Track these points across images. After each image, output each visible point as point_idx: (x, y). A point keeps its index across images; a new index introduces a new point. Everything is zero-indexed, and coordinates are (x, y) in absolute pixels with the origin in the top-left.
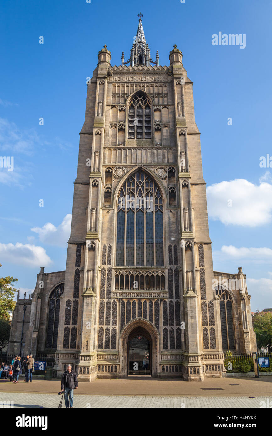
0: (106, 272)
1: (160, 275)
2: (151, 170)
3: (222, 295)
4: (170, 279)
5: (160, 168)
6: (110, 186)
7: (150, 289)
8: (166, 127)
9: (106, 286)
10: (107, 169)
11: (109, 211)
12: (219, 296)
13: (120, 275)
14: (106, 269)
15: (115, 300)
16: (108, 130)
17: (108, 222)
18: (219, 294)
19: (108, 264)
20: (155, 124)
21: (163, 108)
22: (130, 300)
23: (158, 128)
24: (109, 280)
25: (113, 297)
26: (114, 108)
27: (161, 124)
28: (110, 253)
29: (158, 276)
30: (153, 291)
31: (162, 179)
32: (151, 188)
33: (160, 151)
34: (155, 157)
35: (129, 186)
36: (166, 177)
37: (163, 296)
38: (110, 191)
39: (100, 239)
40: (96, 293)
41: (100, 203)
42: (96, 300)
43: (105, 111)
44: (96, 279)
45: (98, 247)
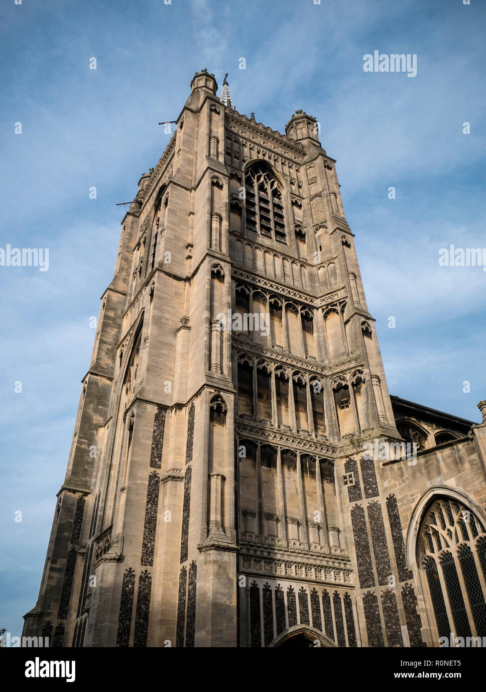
39: (92, 488)
40: (55, 610)
41: (94, 417)
42: (54, 625)
43: (123, 262)
44: (56, 575)
45: (72, 505)
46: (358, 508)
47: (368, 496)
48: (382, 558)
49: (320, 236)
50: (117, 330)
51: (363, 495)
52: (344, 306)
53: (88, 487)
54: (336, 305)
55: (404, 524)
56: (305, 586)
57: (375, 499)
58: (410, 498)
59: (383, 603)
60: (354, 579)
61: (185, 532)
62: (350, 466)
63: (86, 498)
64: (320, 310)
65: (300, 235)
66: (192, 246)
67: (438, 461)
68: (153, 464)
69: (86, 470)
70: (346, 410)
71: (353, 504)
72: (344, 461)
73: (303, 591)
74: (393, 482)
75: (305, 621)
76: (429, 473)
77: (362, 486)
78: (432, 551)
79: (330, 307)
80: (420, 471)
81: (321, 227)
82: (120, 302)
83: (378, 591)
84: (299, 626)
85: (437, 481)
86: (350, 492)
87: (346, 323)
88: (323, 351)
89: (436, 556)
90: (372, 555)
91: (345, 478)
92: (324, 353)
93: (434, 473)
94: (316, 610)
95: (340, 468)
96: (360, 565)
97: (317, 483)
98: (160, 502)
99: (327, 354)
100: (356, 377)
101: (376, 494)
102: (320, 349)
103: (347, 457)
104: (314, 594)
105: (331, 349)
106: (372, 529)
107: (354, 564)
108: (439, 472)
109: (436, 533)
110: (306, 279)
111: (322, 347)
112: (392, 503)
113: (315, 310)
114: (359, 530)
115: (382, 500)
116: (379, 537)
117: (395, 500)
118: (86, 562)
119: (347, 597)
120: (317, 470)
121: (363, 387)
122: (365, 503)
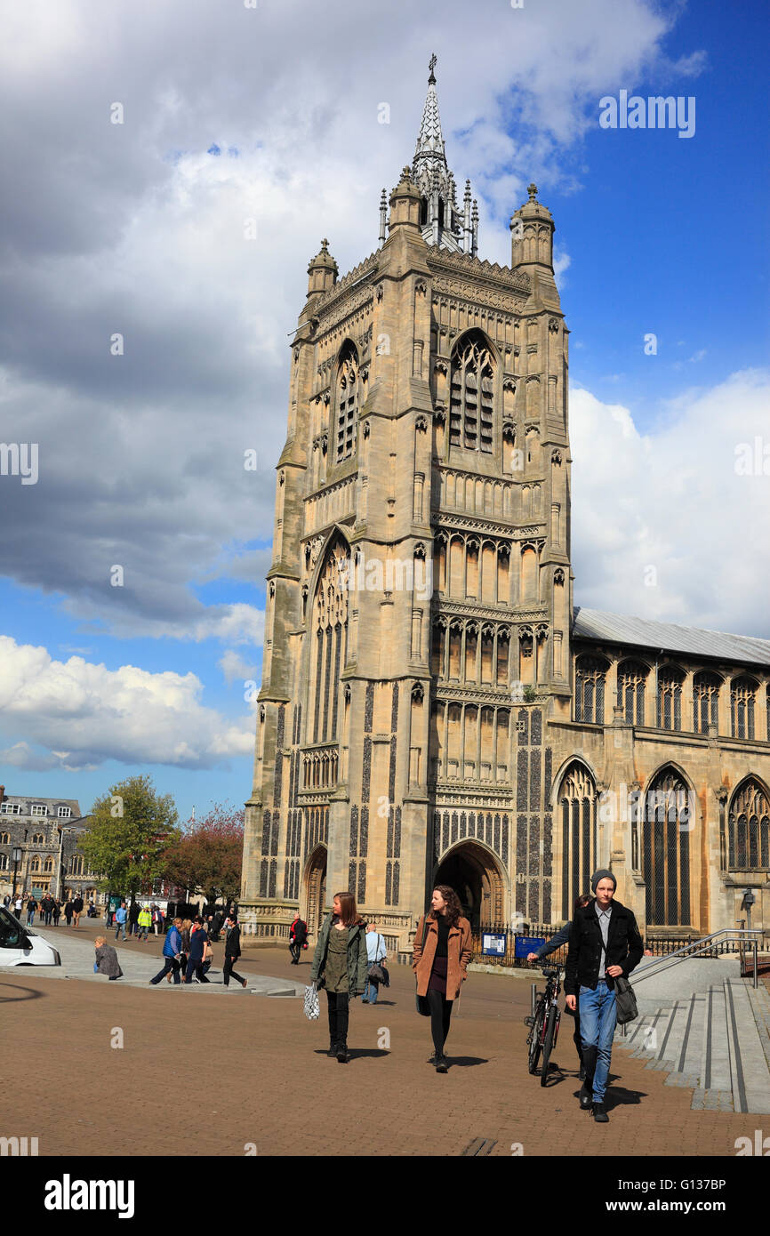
0: (295, 758)
6: (308, 582)
9: (294, 784)
10: (306, 545)
11: (302, 636)
13: (307, 762)
14: (296, 752)
15: (300, 810)
16: (310, 459)
17: (301, 658)
19: (297, 742)
22: (314, 808)
25: (299, 804)
28: (300, 721)
38: (307, 594)
39: (289, 696)
40: (270, 800)
41: (285, 624)
42: (272, 812)
43: (299, 419)
44: (268, 773)
45: (275, 713)
46: (524, 751)
47: (533, 743)
48: (535, 792)
49: (531, 440)
50: (299, 517)
51: (529, 742)
52: (542, 546)
53: (286, 696)
54: (534, 542)
55: (554, 773)
56: (474, 811)
57: (538, 747)
58: (561, 755)
59: (531, 823)
60: (513, 804)
61: (392, 783)
62: (523, 715)
63: (285, 706)
64: (519, 542)
65: (509, 438)
66: (394, 501)
67: (582, 737)
68: (367, 730)
69: (282, 679)
70: (529, 659)
71: (521, 747)
72: (519, 710)
73: (472, 814)
74: (552, 738)
75: (472, 834)
76: (576, 742)
77: (530, 734)
78: (569, 795)
79: (528, 543)
80: (570, 738)
81: (533, 428)
82: (300, 479)
83: (529, 815)
84: (467, 837)
85: (579, 751)
86: (519, 737)
87: (541, 566)
88: (516, 592)
89: (570, 799)
90: (529, 789)
91: (518, 724)
92: (515, 596)
93: (578, 745)
94: (481, 827)
95: (514, 715)
96: (518, 795)
97: (493, 729)
98: (372, 759)
99: (518, 597)
100: (540, 631)
101: (540, 744)
102: (512, 592)
103: (522, 706)
104: (480, 817)
105: (523, 590)
106: (532, 770)
107: (514, 794)
108: (581, 746)
109: (573, 784)
110: (507, 504)
111: (515, 588)
112: (549, 754)
113: (513, 543)
114: (522, 769)
115: (542, 749)
116: (536, 777)
117: (551, 753)
118: (292, 764)
119: (505, 817)
120: (495, 718)
121: (545, 643)
122: (529, 748)
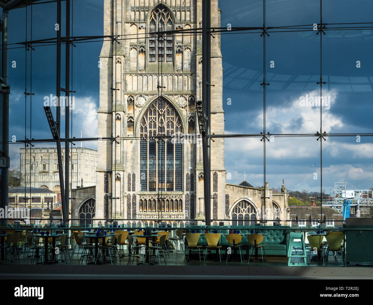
0: (132, 197)
1: (178, 199)
2: (171, 99)
3: (247, 209)
4: (187, 203)
5: (180, 97)
6: (132, 116)
7: (170, 212)
8: (188, 48)
9: (131, 210)
10: (129, 97)
11: (132, 141)
12: (244, 209)
13: (143, 200)
14: (131, 195)
15: (139, 221)
16: (128, 54)
17: (132, 152)
18: (244, 208)
19: (133, 191)
20: (176, 46)
21: (185, 26)
22: (152, 221)
23: (179, 50)
24: (134, 204)
25: (138, 219)
26: (134, 26)
27: (183, 46)
28: (134, 181)
29: (176, 200)
30: (172, 213)
31: (183, 108)
32: (172, 116)
33: (180, 77)
34: (175, 84)
35: (151, 114)
36: (186, 106)
37: (181, 218)
38: (132, 121)
41: (123, 134)
45: (123, 177)
50: (124, 82)
55: (231, 204)
58: (235, 198)
63: (124, 173)
67: (248, 191)
69: (123, 161)
76: (244, 193)
80: (241, 192)
85: (246, 197)
89: (238, 214)
109: (239, 209)
117: (229, 196)
118: (129, 200)
